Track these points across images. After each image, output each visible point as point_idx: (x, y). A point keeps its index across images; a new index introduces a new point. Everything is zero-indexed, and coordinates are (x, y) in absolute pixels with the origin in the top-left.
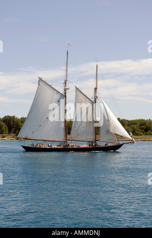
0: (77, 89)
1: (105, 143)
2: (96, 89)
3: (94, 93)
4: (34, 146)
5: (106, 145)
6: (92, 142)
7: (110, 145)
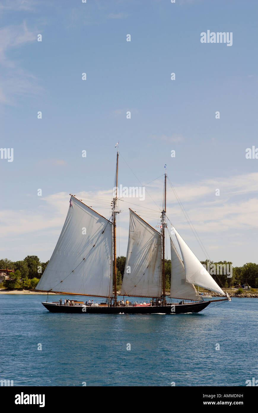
0: (132, 212)
1: (180, 301)
2: (164, 212)
3: (161, 219)
4: (63, 303)
5: (180, 303)
6: (158, 299)
7: (187, 303)
